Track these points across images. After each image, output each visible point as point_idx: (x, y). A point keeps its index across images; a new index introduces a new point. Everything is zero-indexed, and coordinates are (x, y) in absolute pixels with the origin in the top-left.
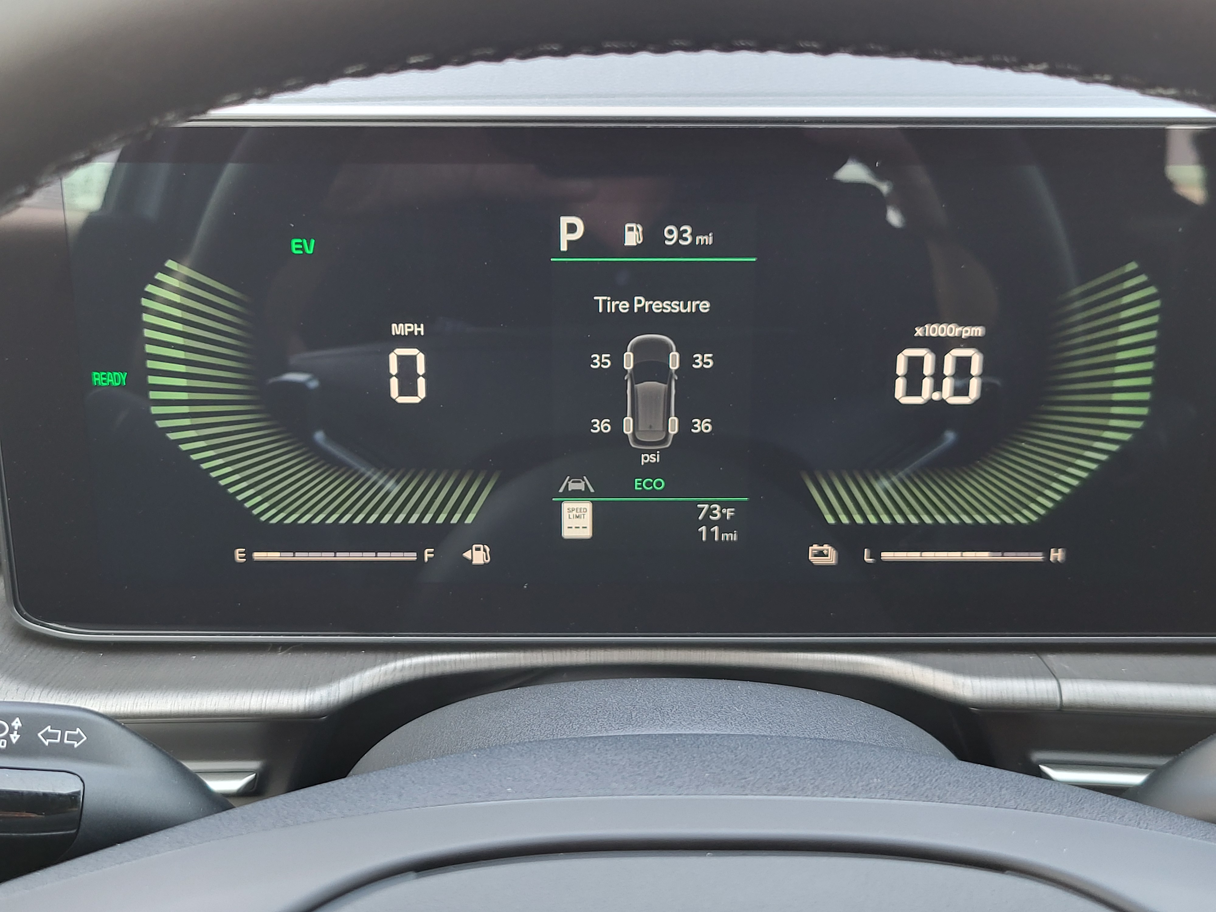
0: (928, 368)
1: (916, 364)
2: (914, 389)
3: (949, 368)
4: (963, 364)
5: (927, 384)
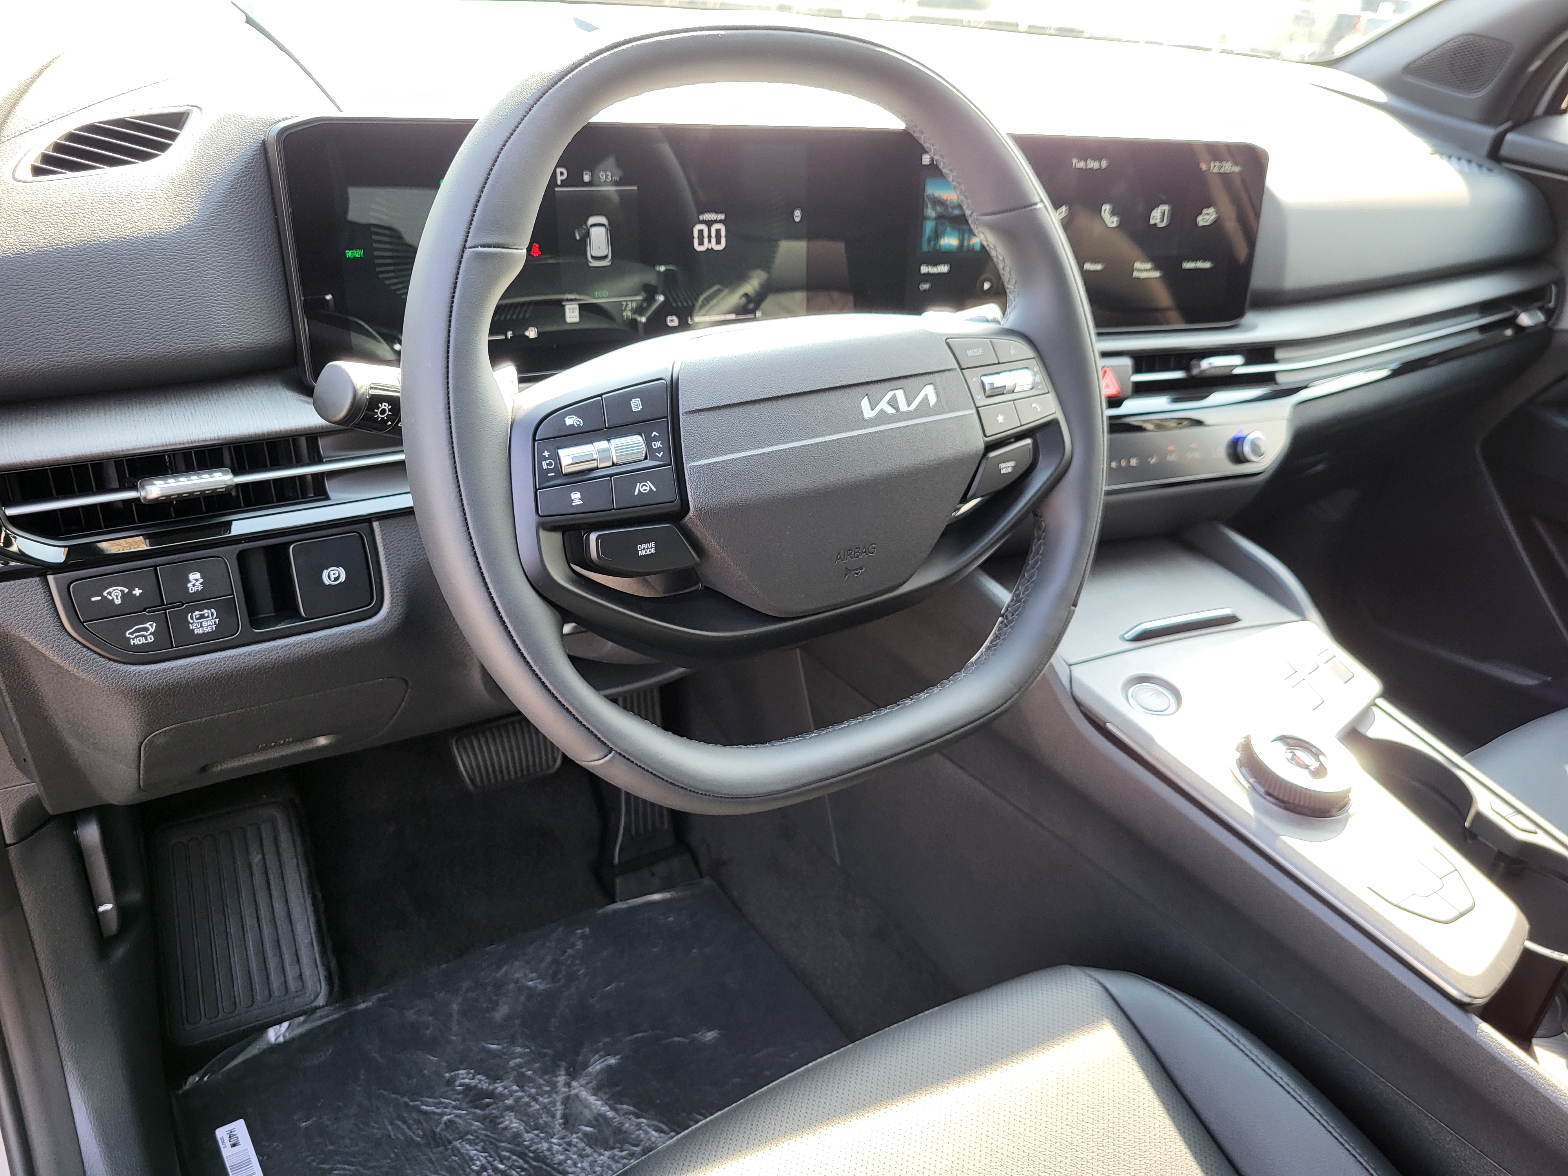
0: (706, 234)
1: (701, 232)
2: (701, 243)
3: (713, 233)
4: (718, 231)
5: (706, 240)
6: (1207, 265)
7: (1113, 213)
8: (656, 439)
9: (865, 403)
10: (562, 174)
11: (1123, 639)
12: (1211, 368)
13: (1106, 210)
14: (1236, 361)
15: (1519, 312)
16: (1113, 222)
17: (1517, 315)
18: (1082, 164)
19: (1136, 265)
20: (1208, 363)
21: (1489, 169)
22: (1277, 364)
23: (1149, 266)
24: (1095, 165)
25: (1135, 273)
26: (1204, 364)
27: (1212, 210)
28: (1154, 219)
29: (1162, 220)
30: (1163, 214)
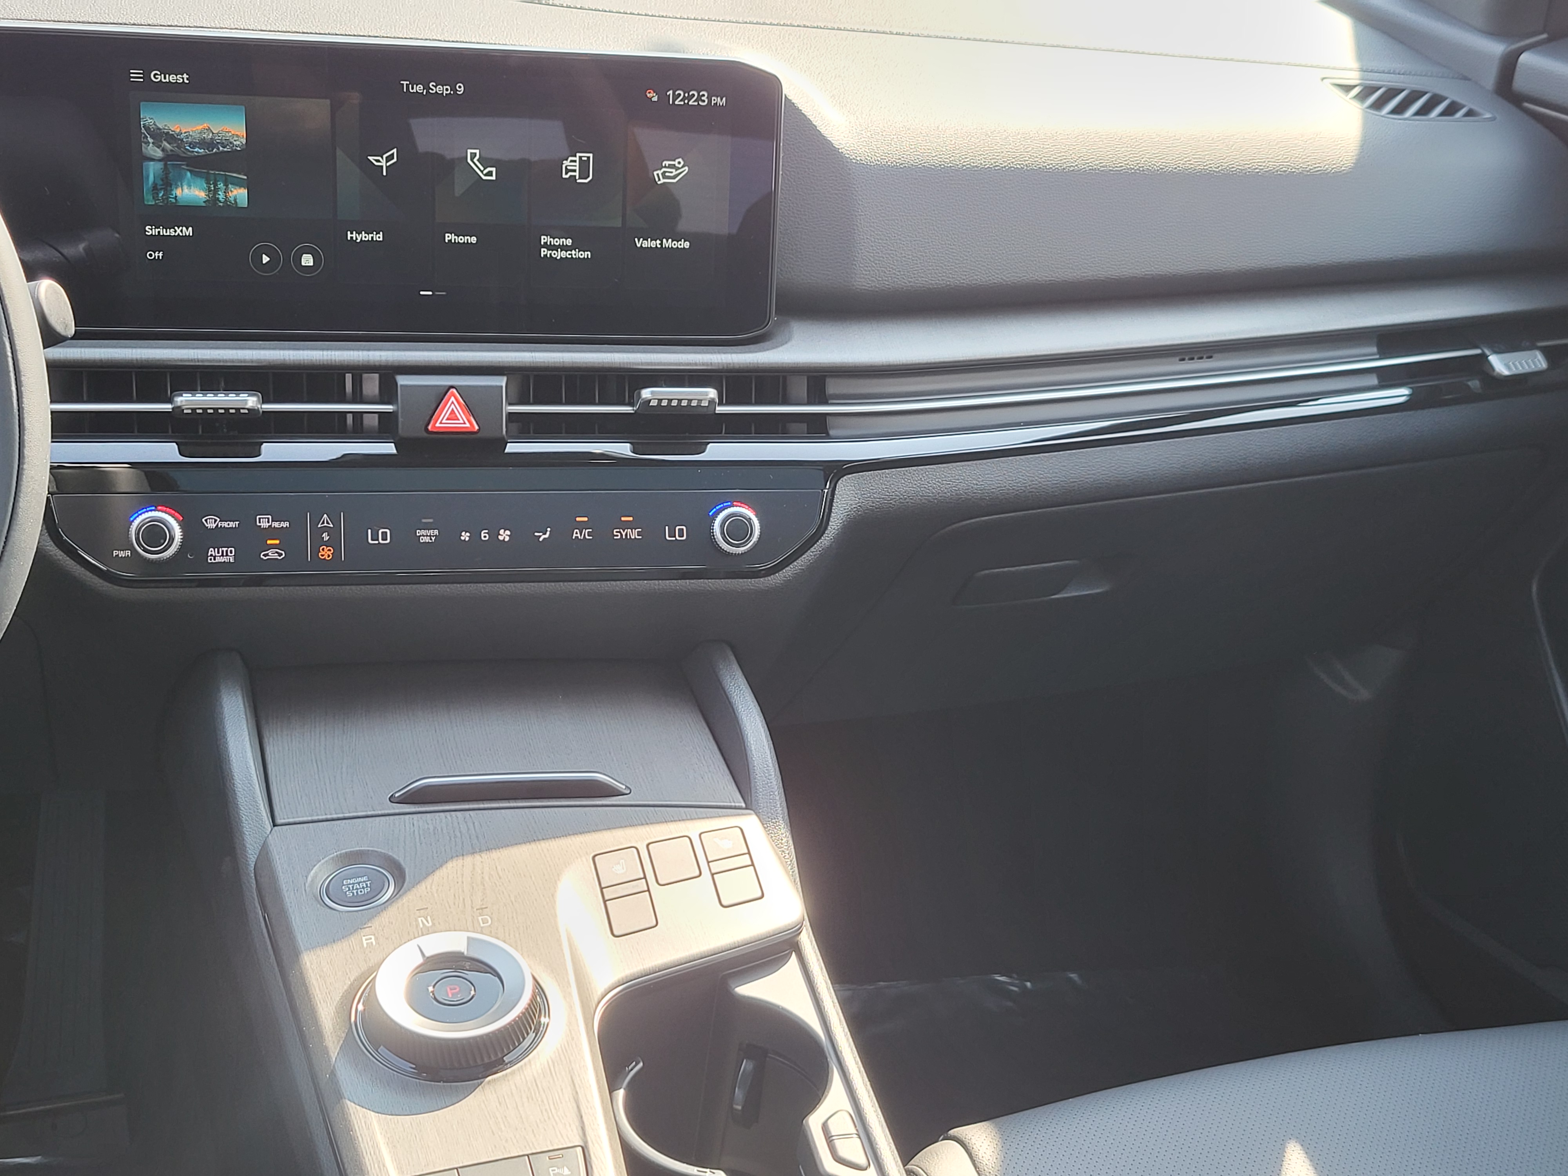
6: (684, 244)
11: (392, 799)
12: (660, 400)
13: (473, 155)
14: (707, 394)
15: (1487, 352)
16: (490, 174)
17: (1483, 357)
18: (419, 88)
19: (544, 239)
20: (652, 393)
21: (1470, 113)
22: (825, 403)
23: (569, 242)
24: (443, 90)
25: (544, 252)
26: (646, 393)
27: (679, 162)
28: (567, 171)
29: (584, 174)
30: (584, 164)
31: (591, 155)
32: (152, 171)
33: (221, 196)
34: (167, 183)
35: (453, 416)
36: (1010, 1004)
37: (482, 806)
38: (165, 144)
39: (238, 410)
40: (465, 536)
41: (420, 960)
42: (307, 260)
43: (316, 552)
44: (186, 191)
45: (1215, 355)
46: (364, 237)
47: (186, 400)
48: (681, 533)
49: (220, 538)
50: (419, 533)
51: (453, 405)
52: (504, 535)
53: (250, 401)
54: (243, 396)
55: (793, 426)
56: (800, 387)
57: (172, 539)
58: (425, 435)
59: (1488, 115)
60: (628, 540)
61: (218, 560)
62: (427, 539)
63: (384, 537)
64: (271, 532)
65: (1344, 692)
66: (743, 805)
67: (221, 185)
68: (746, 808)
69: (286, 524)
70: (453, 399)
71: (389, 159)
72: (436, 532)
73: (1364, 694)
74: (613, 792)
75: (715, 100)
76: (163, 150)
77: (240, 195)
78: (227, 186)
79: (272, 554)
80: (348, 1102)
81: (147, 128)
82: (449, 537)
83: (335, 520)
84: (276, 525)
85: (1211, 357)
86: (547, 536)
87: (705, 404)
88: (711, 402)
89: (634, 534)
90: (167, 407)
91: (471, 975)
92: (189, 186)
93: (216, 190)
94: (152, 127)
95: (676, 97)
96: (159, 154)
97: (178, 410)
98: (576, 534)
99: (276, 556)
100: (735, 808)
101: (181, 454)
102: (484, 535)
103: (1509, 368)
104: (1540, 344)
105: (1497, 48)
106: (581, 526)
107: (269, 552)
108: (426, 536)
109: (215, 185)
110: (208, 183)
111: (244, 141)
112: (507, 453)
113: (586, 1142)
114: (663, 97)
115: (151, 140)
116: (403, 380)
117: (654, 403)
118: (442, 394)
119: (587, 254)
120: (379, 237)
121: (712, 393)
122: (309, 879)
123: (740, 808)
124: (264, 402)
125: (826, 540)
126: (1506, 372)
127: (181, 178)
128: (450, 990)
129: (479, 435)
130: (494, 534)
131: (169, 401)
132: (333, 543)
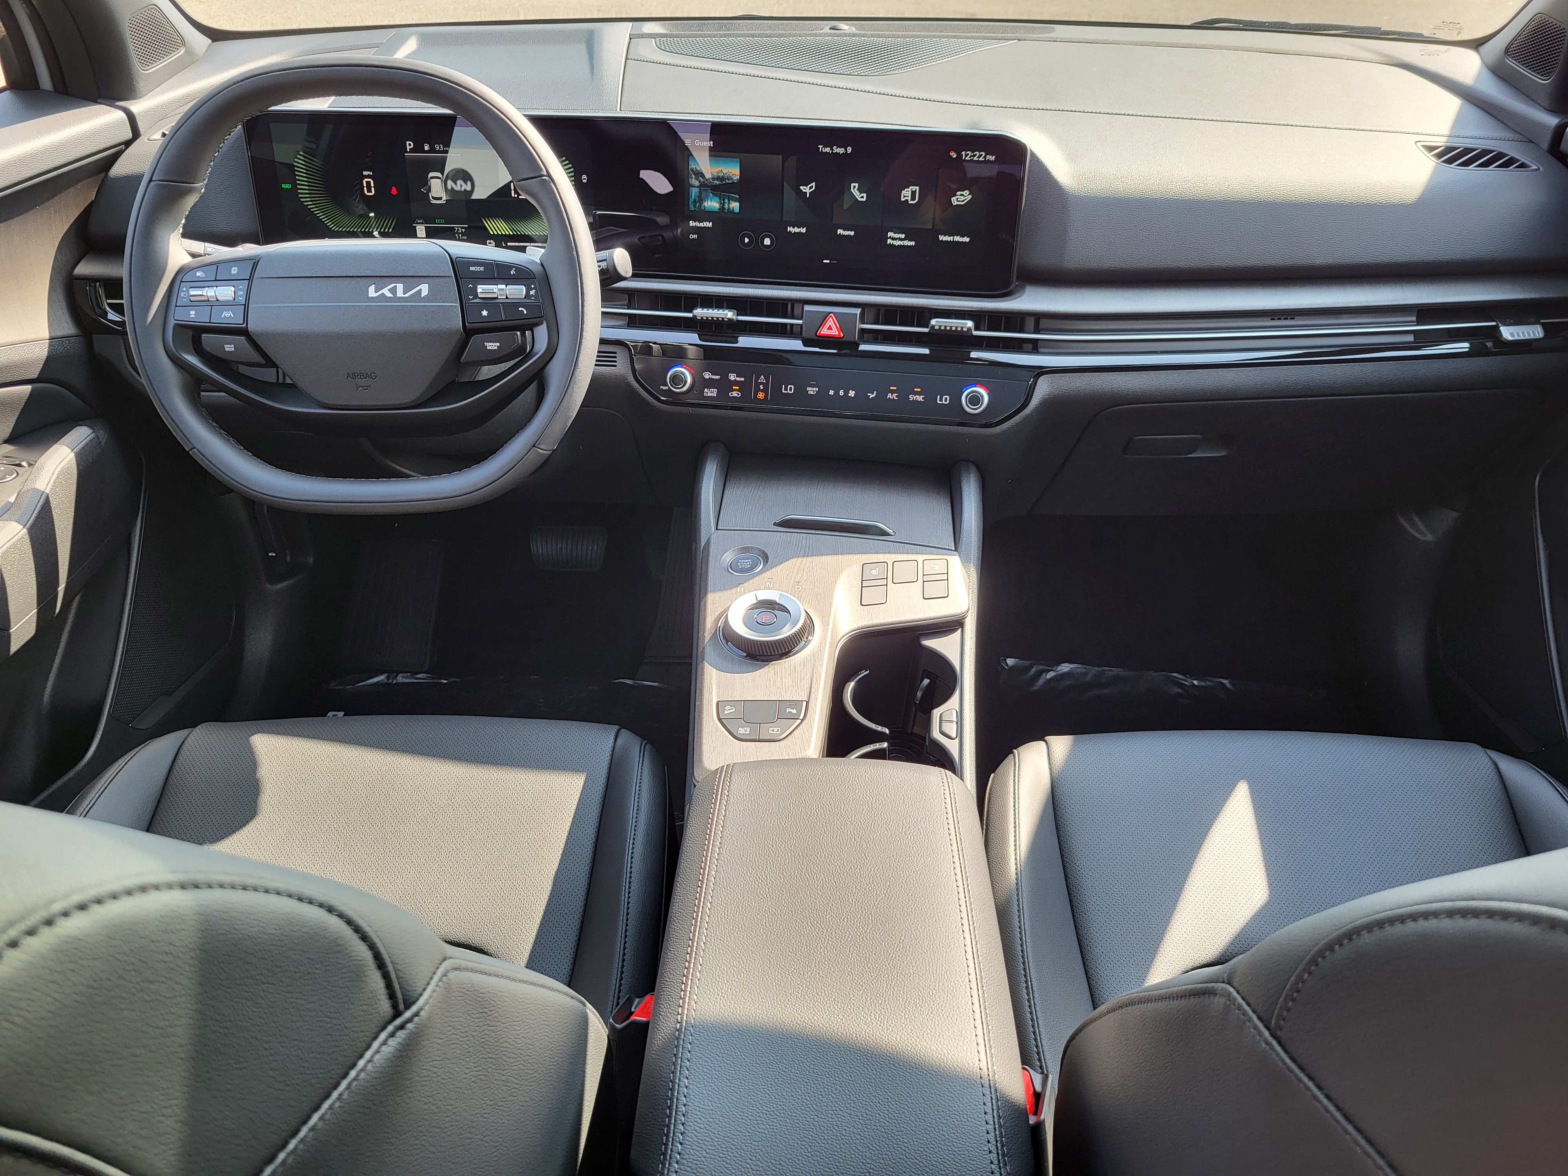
6: (966, 239)
7: (860, 190)
8: (241, 290)
9: (372, 289)
10: (410, 145)
11: (775, 524)
12: (940, 326)
13: (854, 187)
14: (966, 324)
15: (1500, 325)
16: (862, 197)
17: (1496, 328)
18: (828, 150)
19: (890, 234)
20: (937, 322)
21: (1523, 166)
22: (1038, 333)
23: (903, 236)
24: (841, 151)
25: (889, 241)
26: (933, 322)
27: (966, 193)
28: (904, 197)
29: (913, 198)
30: (913, 193)
31: (917, 188)
32: (694, 192)
33: (726, 206)
34: (701, 199)
35: (830, 328)
36: (1180, 691)
37: (819, 532)
38: (700, 178)
39: (723, 318)
40: (832, 392)
41: (755, 601)
42: (767, 242)
43: (756, 394)
44: (709, 203)
45: (1296, 317)
46: (796, 230)
47: (700, 312)
48: (946, 400)
49: (710, 384)
50: (808, 389)
51: (830, 322)
52: (852, 393)
53: (729, 314)
54: (726, 312)
55: (1025, 346)
56: (1030, 323)
57: (686, 382)
58: (816, 338)
59: (1535, 167)
60: (916, 401)
61: (709, 395)
62: (812, 393)
63: (790, 389)
64: (735, 383)
65: (1416, 534)
66: (953, 549)
67: (726, 201)
68: (955, 551)
69: (742, 379)
70: (831, 319)
71: (811, 188)
72: (817, 389)
73: (1429, 537)
74: (884, 533)
75: (988, 157)
76: (700, 182)
77: (735, 206)
78: (729, 201)
79: (735, 394)
80: (706, 664)
81: (692, 170)
82: (823, 393)
83: (767, 379)
84: (738, 379)
85: (1293, 319)
86: (874, 395)
87: (965, 329)
88: (969, 329)
89: (920, 398)
90: (690, 315)
91: (776, 612)
92: (711, 201)
93: (724, 203)
94: (695, 170)
95: (967, 155)
96: (697, 184)
97: (695, 316)
98: (889, 396)
99: (736, 395)
100: (949, 550)
101: (700, 340)
102: (841, 393)
103: (1513, 336)
104: (1542, 321)
105: (1552, 121)
106: (893, 392)
107: (734, 393)
108: (812, 391)
109: (724, 200)
110: (720, 199)
111: (738, 177)
112: (860, 351)
113: (809, 699)
114: (959, 156)
115: (693, 176)
116: (807, 308)
117: (937, 328)
118: (826, 315)
119: (913, 243)
120: (804, 230)
121: (970, 324)
122: (723, 557)
123: (951, 550)
124: (738, 315)
125: (1028, 411)
126: (1510, 338)
127: (707, 197)
128: (766, 616)
129: (844, 339)
130: (846, 393)
131: (691, 312)
132: (765, 391)
